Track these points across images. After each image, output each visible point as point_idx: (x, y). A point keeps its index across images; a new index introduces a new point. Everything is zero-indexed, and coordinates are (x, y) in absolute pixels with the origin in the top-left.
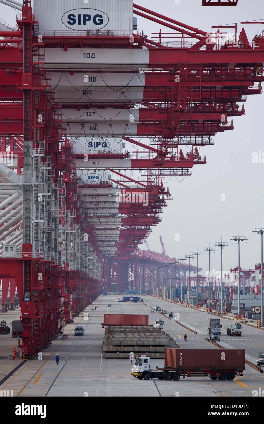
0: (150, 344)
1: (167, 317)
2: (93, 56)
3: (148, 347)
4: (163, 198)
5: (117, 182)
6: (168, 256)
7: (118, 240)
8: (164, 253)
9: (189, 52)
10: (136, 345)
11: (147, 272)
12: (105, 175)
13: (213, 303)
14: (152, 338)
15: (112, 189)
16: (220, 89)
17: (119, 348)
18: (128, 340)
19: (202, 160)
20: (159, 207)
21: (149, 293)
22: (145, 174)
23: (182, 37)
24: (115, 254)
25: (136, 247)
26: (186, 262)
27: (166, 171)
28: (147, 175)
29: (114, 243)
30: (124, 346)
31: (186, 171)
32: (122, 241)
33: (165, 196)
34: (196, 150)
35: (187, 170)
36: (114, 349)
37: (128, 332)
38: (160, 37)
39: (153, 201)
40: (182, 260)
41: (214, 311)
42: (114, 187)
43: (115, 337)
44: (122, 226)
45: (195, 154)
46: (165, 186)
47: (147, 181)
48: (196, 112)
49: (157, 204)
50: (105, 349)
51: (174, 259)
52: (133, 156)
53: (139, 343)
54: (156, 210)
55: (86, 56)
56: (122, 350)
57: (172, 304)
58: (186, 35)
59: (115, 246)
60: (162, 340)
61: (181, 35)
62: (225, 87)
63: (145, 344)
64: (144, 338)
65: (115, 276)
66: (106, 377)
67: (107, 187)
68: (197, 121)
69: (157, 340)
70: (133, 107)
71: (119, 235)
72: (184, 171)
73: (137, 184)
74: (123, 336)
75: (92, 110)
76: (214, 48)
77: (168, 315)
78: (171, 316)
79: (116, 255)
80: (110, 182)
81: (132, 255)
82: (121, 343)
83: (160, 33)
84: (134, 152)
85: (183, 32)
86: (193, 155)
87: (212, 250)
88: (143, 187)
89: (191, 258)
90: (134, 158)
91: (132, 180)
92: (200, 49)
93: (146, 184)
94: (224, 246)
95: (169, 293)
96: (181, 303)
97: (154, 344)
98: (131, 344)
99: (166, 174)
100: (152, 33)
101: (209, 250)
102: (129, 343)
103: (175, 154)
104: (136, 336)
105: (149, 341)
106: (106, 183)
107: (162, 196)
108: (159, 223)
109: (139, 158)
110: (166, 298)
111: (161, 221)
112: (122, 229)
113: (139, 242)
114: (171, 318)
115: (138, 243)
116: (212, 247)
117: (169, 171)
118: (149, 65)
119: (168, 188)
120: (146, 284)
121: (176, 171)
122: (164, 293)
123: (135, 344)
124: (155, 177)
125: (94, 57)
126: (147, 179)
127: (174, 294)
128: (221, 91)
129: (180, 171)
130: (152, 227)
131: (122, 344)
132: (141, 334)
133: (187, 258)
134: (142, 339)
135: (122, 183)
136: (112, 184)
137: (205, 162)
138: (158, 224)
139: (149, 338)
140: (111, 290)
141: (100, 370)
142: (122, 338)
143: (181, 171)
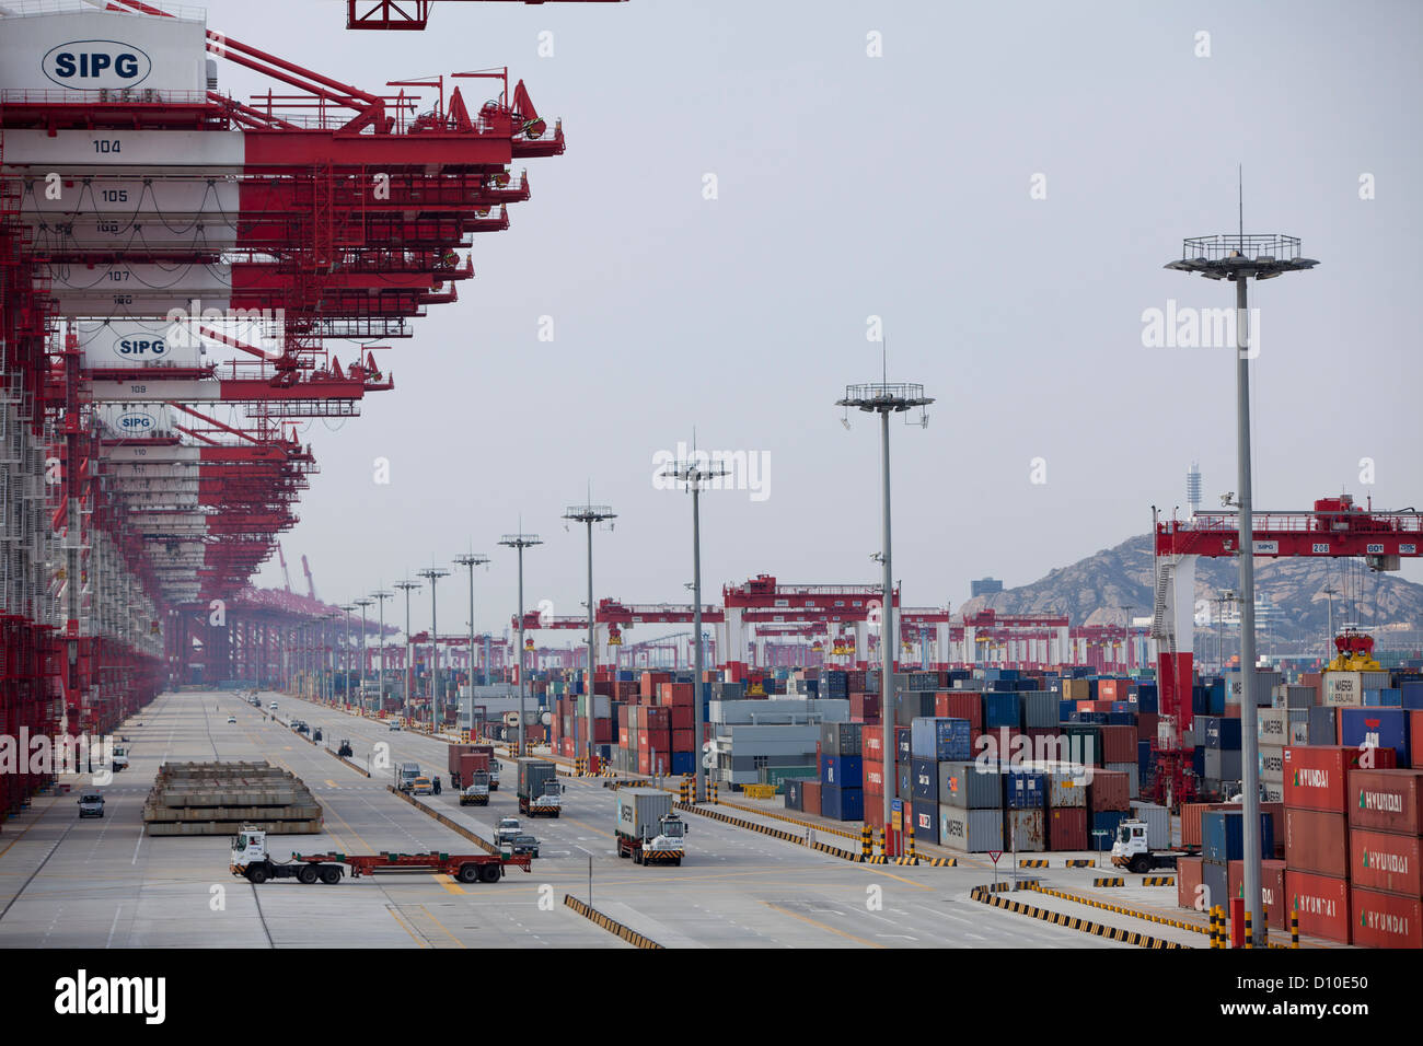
0: (254, 801)
1: (310, 741)
2: (116, 148)
3: (249, 810)
4: (299, 467)
5: (193, 433)
6: (320, 602)
7: (202, 567)
8: (311, 595)
9: (336, 139)
10: (221, 806)
11: (274, 637)
12: (162, 417)
13: (417, 707)
14: (261, 788)
15: (181, 449)
16: (413, 219)
17: (180, 812)
18: (201, 793)
19: (385, 381)
20: (291, 489)
21: (277, 686)
22: (254, 413)
23: (320, 106)
24: (196, 599)
25: (244, 583)
26: (358, 613)
27: (302, 406)
28: (259, 417)
29: (192, 574)
30: (193, 807)
31: (348, 405)
32: (210, 568)
33: (303, 464)
34: (371, 358)
35: (351, 404)
36: (171, 815)
37: (207, 775)
38: (269, 106)
39: (277, 476)
40: (348, 609)
41: (417, 724)
42: (184, 443)
43: (174, 789)
44: (211, 532)
45: (368, 367)
46: (303, 442)
47: (259, 431)
48: (360, 272)
49: (287, 482)
50: (149, 815)
51: (334, 607)
52: (225, 372)
53: (229, 801)
54: (284, 496)
55: (101, 146)
56: (188, 817)
57: (327, 709)
58: (328, 102)
59: (197, 581)
60: (280, 792)
61: (317, 102)
62: (422, 215)
63: (242, 801)
64: (240, 788)
65: (198, 649)
66: (142, 879)
67: (167, 445)
68: (366, 291)
69: (271, 792)
70: (218, 260)
71: (203, 555)
72: (342, 405)
73: (238, 437)
74: (192, 785)
75: (121, 267)
76: (394, 130)
77: (311, 736)
78: (318, 737)
79: (201, 601)
80: (175, 432)
81: (236, 599)
82: (185, 800)
83: (270, 97)
84: (226, 363)
85: (322, 95)
86: (363, 369)
87: (413, 587)
88: (253, 444)
89: (368, 604)
90: (229, 377)
91: (227, 429)
92: (361, 133)
93: (255, 436)
94: (439, 576)
95: (321, 685)
96: (345, 707)
97: (263, 802)
98: (208, 803)
99: (302, 413)
100: (252, 97)
101: (408, 587)
102: (204, 801)
103: (323, 368)
104: (224, 784)
105: (249, 795)
106: (165, 436)
107: (295, 464)
108: (295, 525)
109: (239, 377)
110: (314, 696)
111: (297, 521)
112: (210, 540)
113: (251, 570)
114: (318, 742)
115: (249, 573)
116: (413, 579)
117: (309, 406)
118: (247, 169)
119: (309, 446)
120: (270, 666)
121: (324, 405)
122: (311, 687)
123: (218, 802)
124: (276, 420)
125: (118, 151)
126: (259, 424)
127: (331, 686)
128: (416, 224)
129: (333, 406)
130: (278, 537)
131: (190, 803)
132: (235, 780)
133: (359, 604)
134: (235, 792)
135: (203, 434)
136: (180, 437)
137: (390, 386)
138: (292, 527)
139: (252, 788)
140: (189, 680)
141: (134, 863)
142: (190, 789)
143: (336, 405)
